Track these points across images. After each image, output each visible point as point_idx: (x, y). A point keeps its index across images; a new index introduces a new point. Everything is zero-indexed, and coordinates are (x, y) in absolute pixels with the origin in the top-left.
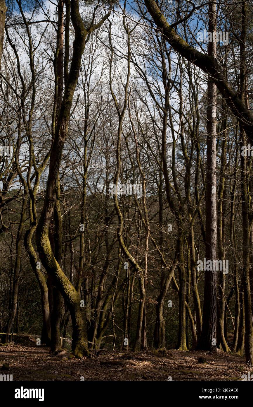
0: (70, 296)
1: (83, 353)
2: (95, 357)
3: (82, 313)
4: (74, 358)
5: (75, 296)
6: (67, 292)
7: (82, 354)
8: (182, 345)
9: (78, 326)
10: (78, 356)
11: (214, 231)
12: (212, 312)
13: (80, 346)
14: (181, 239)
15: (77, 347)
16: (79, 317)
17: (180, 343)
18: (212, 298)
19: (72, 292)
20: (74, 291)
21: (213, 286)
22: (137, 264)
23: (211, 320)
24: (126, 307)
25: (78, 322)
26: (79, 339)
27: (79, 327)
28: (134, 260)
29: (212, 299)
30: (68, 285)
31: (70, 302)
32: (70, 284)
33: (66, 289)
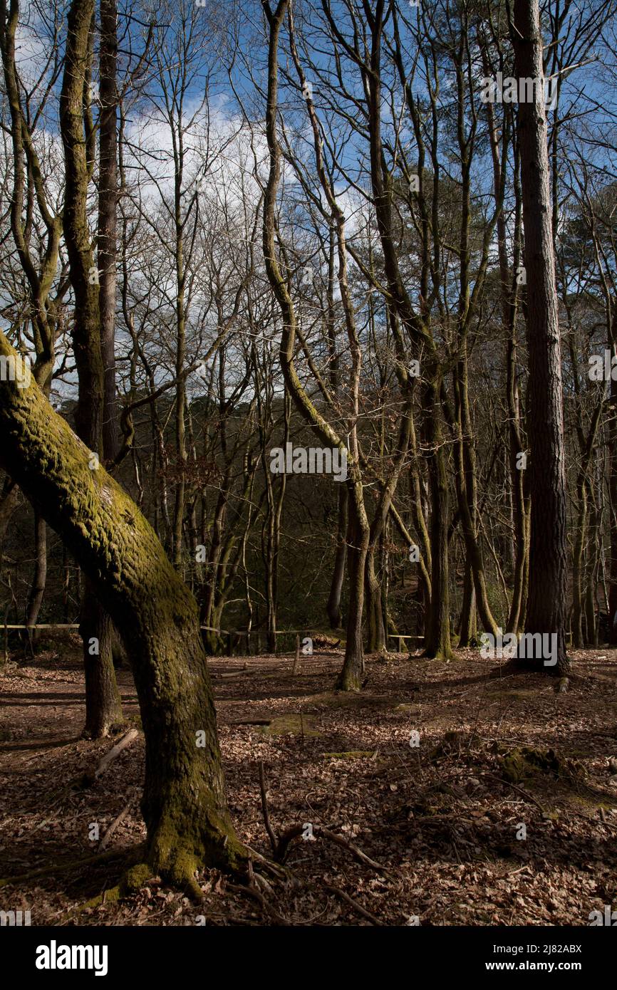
0: (113, 552)
1: (202, 849)
2: (271, 876)
3: (185, 632)
4: (154, 887)
5: (142, 551)
6: (89, 527)
7: (197, 853)
8: (442, 648)
9: (167, 706)
10: (178, 875)
11: (555, 341)
12: (558, 567)
13: (187, 811)
14: (436, 385)
15: (167, 818)
16: (171, 655)
17: (439, 642)
18: (558, 529)
19: (121, 526)
20: (131, 522)
21: (558, 494)
22: (342, 443)
23: (556, 589)
24: (269, 556)
25: (168, 686)
26: (177, 775)
27: (171, 709)
28: (332, 431)
29: (558, 533)
30: (92, 486)
31: (116, 582)
32: (108, 485)
33: (86, 515)
